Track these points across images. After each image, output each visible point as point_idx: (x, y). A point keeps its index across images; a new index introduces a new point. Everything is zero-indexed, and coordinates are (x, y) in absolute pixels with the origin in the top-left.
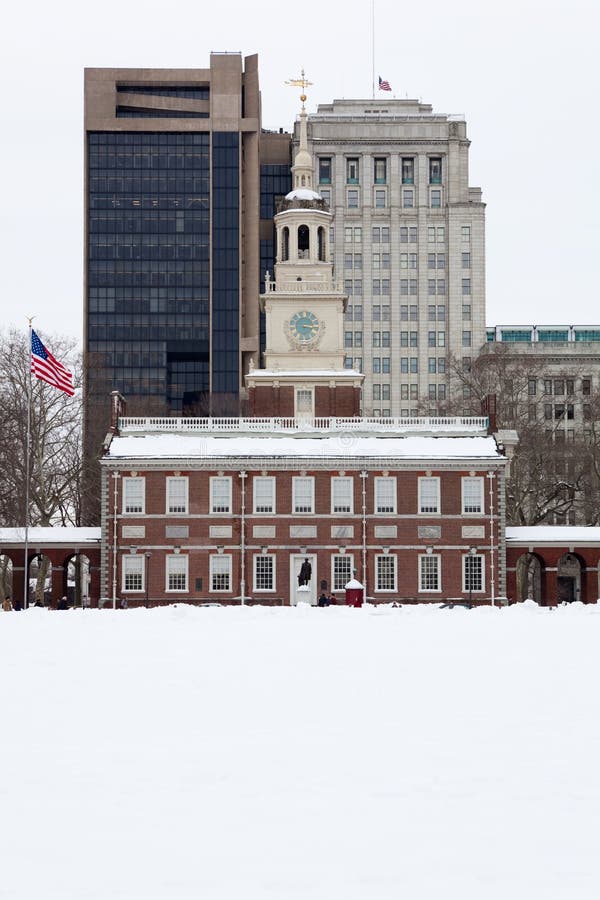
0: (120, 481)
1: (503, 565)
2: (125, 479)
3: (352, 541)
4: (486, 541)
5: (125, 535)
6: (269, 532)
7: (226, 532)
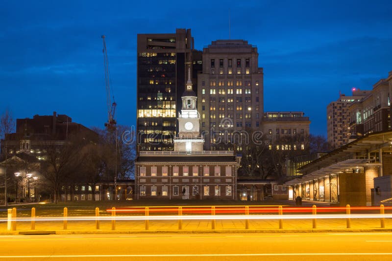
0: (139, 168)
1: (236, 189)
2: (141, 167)
3: (198, 183)
4: (232, 183)
5: (141, 181)
6: (177, 181)
7: (166, 181)
